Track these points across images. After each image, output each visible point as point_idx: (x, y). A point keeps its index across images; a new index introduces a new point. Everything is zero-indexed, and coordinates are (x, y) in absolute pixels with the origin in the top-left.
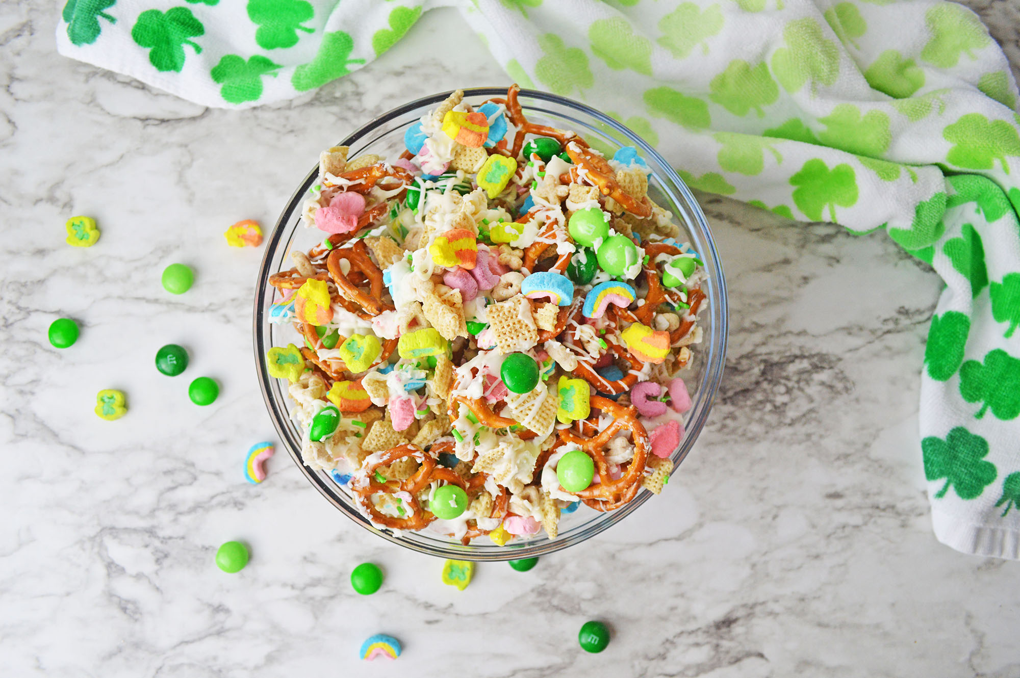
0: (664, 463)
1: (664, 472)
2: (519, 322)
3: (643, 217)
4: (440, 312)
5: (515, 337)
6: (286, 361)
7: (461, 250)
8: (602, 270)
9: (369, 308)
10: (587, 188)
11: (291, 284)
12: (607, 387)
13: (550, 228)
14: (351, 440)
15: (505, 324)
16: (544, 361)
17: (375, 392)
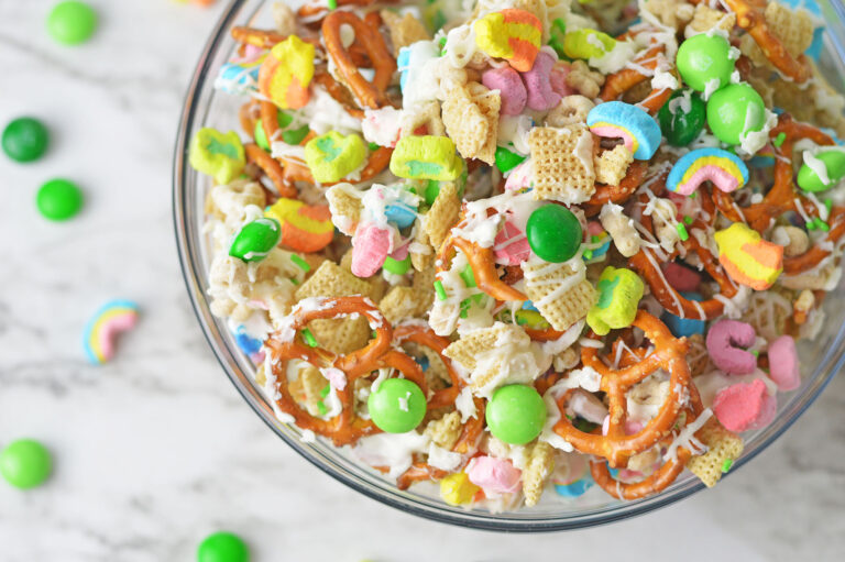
0: (731, 440)
1: (727, 454)
2: (573, 160)
3: (790, 79)
4: (466, 112)
5: (561, 180)
6: (221, 150)
7: (518, 39)
8: (710, 133)
9: (365, 98)
10: (719, 14)
11: (263, 40)
12: (673, 301)
13: (653, 53)
14: (281, 282)
15: (552, 157)
16: (594, 235)
17: (341, 208)
